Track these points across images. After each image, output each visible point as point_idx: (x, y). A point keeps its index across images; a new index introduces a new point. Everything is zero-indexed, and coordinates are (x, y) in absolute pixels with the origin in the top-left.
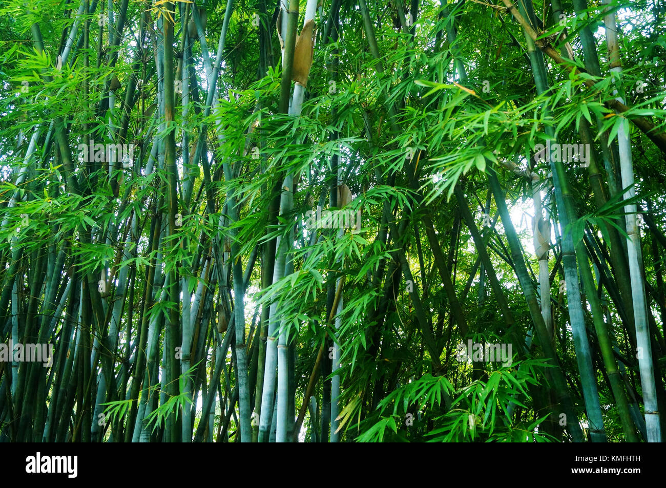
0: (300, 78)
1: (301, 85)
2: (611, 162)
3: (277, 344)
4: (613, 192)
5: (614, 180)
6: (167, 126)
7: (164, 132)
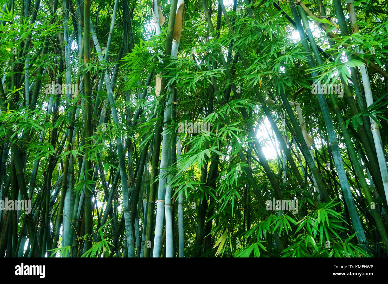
0: (176, 37)
1: (177, 42)
2: (359, 89)
3: (164, 204)
4: (361, 106)
5: (361, 99)
6: (87, 66)
7: (86, 69)
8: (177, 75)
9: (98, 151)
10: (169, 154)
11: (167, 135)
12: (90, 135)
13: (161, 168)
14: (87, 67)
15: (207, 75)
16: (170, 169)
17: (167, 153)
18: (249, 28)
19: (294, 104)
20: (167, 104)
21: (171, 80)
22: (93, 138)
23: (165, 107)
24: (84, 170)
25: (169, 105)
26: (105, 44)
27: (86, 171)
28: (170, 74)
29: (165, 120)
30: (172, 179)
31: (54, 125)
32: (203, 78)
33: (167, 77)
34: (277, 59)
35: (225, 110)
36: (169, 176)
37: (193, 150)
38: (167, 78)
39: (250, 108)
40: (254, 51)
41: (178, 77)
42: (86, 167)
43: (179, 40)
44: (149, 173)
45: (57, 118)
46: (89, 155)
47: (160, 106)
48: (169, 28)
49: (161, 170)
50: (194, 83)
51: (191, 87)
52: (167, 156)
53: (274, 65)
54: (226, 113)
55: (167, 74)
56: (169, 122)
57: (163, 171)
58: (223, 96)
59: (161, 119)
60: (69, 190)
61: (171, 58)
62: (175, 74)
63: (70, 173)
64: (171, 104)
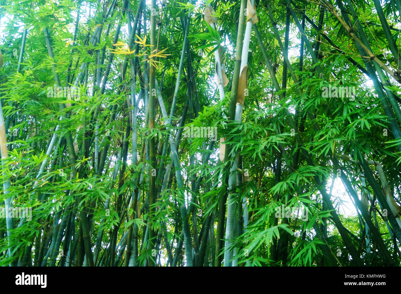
0: (240, 100)
1: (241, 105)
6: (152, 131)
7: (151, 135)
8: (241, 142)
9: (161, 219)
10: (235, 223)
11: (232, 205)
12: (154, 201)
13: (227, 240)
14: (152, 133)
15: (274, 141)
16: (236, 242)
17: (232, 222)
18: (317, 88)
19: (374, 163)
20: (231, 170)
21: (235, 147)
22: (157, 204)
23: (230, 173)
24: (148, 238)
25: (233, 172)
26: (170, 103)
27: (150, 239)
28: (235, 139)
29: (230, 188)
30: (238, 253)
31: (119, 191)
32: (269, 144)
33: (231, 143)
34: (351, 123)
35: (294, 179)
36: (235, 248)
37: (261, 222)
38: (231, 145)
39: (323, 176)
40: (324, 115)
41: (242, 144)
42: (150, 234)
43: (243, 103)
44: (214, 237)
45: (123, 184)
46: (153, 223)
47: (224, 172)
48: (232, 93)
49: (226, 242)
50: (259, 150)
51: (257, 154)
52: (233, 225)
53: (348, 130)
54: (296, 181)
55: (231, 140)
56: (233, 190)
57: (229, 243)
58: (292, 161)
59: (225, 186)
60: (133, 256)
61: (235, 123)
62: (240, 139)
63: (134, 238)
64: (236, 170)
